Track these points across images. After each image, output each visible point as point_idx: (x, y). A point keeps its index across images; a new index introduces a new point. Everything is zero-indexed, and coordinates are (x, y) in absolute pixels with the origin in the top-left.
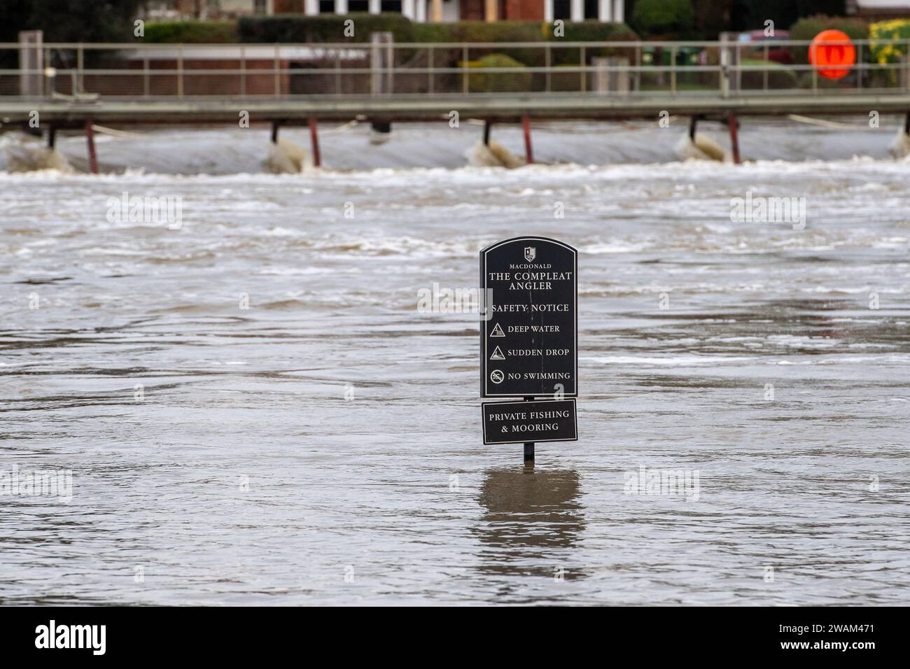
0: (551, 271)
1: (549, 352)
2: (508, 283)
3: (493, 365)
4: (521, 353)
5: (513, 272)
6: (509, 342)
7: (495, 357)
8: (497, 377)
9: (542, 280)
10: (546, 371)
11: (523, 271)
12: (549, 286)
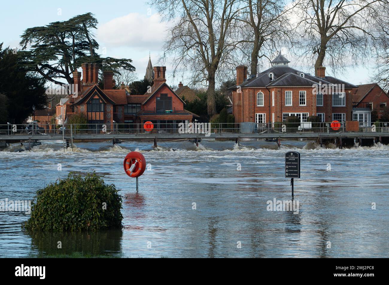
0: (295, 157)
1: (294, 171)
2: (288, 159)
3: (286, 172)
4: (291, 170)
5: (289, 157)
6: (289, 169)
7: (287, 171)
8: (287, 174)
9: (293, 158)
10: (295, 174)
11: (291, 157)
12: (294, 159)
